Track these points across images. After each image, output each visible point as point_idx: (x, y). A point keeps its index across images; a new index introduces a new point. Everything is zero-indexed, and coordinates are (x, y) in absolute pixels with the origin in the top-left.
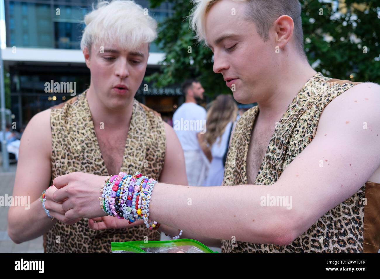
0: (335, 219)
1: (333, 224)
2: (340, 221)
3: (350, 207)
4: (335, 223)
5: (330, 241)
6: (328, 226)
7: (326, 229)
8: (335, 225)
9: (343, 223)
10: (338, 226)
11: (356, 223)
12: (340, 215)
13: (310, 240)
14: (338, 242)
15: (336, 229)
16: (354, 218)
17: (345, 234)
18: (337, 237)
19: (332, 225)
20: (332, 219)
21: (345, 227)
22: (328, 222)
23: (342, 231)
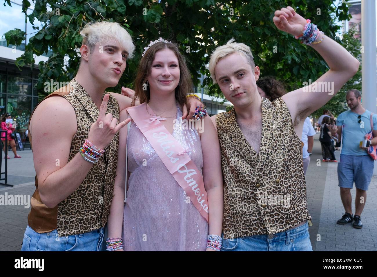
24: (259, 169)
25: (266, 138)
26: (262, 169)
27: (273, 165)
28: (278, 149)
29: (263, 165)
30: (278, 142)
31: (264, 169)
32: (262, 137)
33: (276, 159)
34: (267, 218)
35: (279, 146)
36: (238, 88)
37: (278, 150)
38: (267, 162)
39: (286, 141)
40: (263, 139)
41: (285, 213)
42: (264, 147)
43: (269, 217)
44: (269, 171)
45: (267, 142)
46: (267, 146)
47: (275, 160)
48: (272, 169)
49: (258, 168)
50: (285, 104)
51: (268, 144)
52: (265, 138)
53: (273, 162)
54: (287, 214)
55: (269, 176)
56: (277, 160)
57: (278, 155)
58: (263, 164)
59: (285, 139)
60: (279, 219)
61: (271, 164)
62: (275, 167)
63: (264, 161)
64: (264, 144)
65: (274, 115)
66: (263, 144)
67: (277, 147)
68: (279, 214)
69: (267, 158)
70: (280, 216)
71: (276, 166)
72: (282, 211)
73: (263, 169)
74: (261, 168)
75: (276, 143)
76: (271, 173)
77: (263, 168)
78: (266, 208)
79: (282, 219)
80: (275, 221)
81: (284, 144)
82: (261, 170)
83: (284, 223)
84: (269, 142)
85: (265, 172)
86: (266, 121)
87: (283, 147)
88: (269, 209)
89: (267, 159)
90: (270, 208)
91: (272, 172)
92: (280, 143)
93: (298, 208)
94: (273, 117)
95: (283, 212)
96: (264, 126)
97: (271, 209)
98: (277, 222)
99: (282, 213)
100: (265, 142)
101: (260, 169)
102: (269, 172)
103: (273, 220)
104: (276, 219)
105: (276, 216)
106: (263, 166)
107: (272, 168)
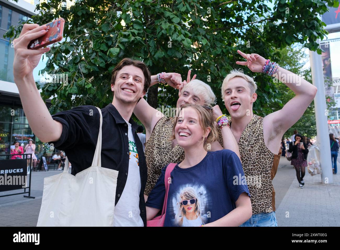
2: (267, 167)
4: (265, 167)
5: (263, 173)
6: (262, 168)
7: (262, 169)
9: (268, 167)
10: (266, 168)
12: (267, 165)
13: (256, 173)
14: (265, 174)
15: (265, 169)
16: (270, 166)
17: (268, 171)
18: (265, 172)
21: (268, 169)
22: (263, 167)
30: (247, 155)
35: (247, 158)
39: (253, 155)
50: (262, 126)
59: (253, 153)
65: (250, 134)
67: (245, 159)
75: (245, 155)
81: (251, 157)
87: (250, 159)
92: (249, 156)
93: (256, 203)
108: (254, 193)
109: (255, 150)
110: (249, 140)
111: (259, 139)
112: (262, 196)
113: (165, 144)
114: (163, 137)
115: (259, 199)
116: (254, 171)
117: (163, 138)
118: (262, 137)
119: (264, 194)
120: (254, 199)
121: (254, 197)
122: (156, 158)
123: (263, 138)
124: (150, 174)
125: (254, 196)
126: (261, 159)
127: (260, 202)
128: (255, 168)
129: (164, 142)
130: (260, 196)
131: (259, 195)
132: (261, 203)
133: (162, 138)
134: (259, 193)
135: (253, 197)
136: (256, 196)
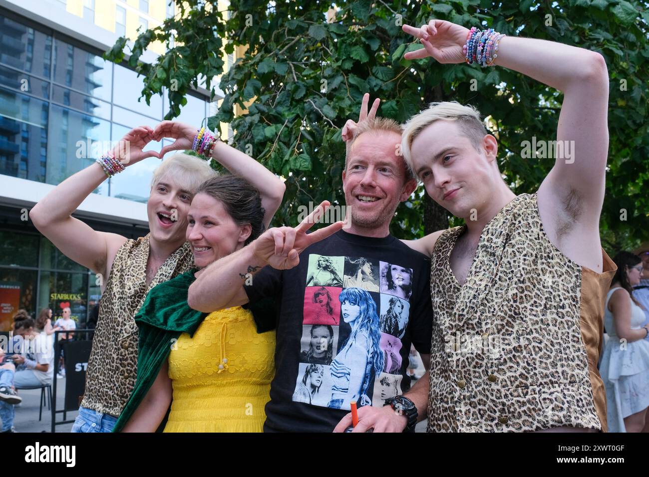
0: (554, 293)
1: (552, 297)
3: (569, 286)
5: (549, 311)
8: (554, 298)
11: (574, 301)
13: (528, 309)
16: (572, 296)
19: (550, 298)
20: (551, 293)
23: (561, 305)
24: (457, 316)
25: (481, 263)
26: (462, 315)
27: (487, 311)
28: (500, 279)
29: (466, 308)
31: (466, 316)
32: (475, 261)
33: (494, 298)
34: (464, 409)
36: (447, 182)
37: (500, 282)
38: (474, 303)
40: (475, 264)
41: (498, 401)
42: (473, 277)
43: (469, 407)
44: (477, 320)
45: (482, 270)
46: (478, 277)
47: (493, 301)
48: (483, 318)
49: (455, 313)
51: (483, 272)
52: (479, 263)
53: (488, 305)
54: (504, 404)
55: (477, 330)
56: (496, 300)
57: (500, 291)
58: (466, 306)
59: (515, 259)
60: (485, 411)
61: (482, 307)
62: (491, 315)
63: (468, 301)
64: (476, 272)
66: (473, 273)
68: (485, 402)
69: (475, 295)
70: (487, 406)
71: (493, 312)
72: (490, 397)
73: (464, 316)
74: (461, 313)
76: (481, 324)
77: (465, 313)
78: (464, 389)
79: (491, 412)
80: (479, 416)
82: (461, 317)
83: (496, 421)
84: (484, 270)
85: (470, 322)
86: (488, 232)
88: (468, 391)
89: (475, 297)
90: (470, 389)
91: (484, 323)
94: (504, 222)
95: (494, 398)
96: (482, 239)
97: (472, 392)
98: (482, 416)
99: (493, 401)
100: (478, 270)
101: (460, 315)
102: (478, 322)
103: (474, 413)
104: (480, 410)
105: (480, 404)
106: (466, 311)
107: (484, 315)
108: (528, 364)
109: (521, 250)
110: (504, 232)
111: (529, 224)
112: (553, 375)
113: (132, 287)
114: (128, 275)
115: (545, 383)
116: (521, 303)
117: (128, 278)
118: (536, 219)
119: (560, 370)
120: (532, 385)
121: (529, 376)
122: (118, 318)
123: (540, 222)
124: (112, 353)
125: (529, 373)
126: (539, 275)
127: (549, 392)
128: (523, 295)
129: (130, 284)
130: (546, 376)
131: (545, 372)
132: (554, 396)
133: (126, 277)
134: (544, 365)
135: (527, 378)
136: (535, 374)
